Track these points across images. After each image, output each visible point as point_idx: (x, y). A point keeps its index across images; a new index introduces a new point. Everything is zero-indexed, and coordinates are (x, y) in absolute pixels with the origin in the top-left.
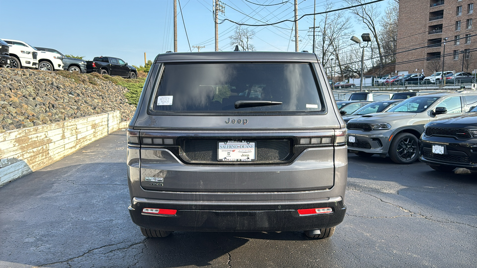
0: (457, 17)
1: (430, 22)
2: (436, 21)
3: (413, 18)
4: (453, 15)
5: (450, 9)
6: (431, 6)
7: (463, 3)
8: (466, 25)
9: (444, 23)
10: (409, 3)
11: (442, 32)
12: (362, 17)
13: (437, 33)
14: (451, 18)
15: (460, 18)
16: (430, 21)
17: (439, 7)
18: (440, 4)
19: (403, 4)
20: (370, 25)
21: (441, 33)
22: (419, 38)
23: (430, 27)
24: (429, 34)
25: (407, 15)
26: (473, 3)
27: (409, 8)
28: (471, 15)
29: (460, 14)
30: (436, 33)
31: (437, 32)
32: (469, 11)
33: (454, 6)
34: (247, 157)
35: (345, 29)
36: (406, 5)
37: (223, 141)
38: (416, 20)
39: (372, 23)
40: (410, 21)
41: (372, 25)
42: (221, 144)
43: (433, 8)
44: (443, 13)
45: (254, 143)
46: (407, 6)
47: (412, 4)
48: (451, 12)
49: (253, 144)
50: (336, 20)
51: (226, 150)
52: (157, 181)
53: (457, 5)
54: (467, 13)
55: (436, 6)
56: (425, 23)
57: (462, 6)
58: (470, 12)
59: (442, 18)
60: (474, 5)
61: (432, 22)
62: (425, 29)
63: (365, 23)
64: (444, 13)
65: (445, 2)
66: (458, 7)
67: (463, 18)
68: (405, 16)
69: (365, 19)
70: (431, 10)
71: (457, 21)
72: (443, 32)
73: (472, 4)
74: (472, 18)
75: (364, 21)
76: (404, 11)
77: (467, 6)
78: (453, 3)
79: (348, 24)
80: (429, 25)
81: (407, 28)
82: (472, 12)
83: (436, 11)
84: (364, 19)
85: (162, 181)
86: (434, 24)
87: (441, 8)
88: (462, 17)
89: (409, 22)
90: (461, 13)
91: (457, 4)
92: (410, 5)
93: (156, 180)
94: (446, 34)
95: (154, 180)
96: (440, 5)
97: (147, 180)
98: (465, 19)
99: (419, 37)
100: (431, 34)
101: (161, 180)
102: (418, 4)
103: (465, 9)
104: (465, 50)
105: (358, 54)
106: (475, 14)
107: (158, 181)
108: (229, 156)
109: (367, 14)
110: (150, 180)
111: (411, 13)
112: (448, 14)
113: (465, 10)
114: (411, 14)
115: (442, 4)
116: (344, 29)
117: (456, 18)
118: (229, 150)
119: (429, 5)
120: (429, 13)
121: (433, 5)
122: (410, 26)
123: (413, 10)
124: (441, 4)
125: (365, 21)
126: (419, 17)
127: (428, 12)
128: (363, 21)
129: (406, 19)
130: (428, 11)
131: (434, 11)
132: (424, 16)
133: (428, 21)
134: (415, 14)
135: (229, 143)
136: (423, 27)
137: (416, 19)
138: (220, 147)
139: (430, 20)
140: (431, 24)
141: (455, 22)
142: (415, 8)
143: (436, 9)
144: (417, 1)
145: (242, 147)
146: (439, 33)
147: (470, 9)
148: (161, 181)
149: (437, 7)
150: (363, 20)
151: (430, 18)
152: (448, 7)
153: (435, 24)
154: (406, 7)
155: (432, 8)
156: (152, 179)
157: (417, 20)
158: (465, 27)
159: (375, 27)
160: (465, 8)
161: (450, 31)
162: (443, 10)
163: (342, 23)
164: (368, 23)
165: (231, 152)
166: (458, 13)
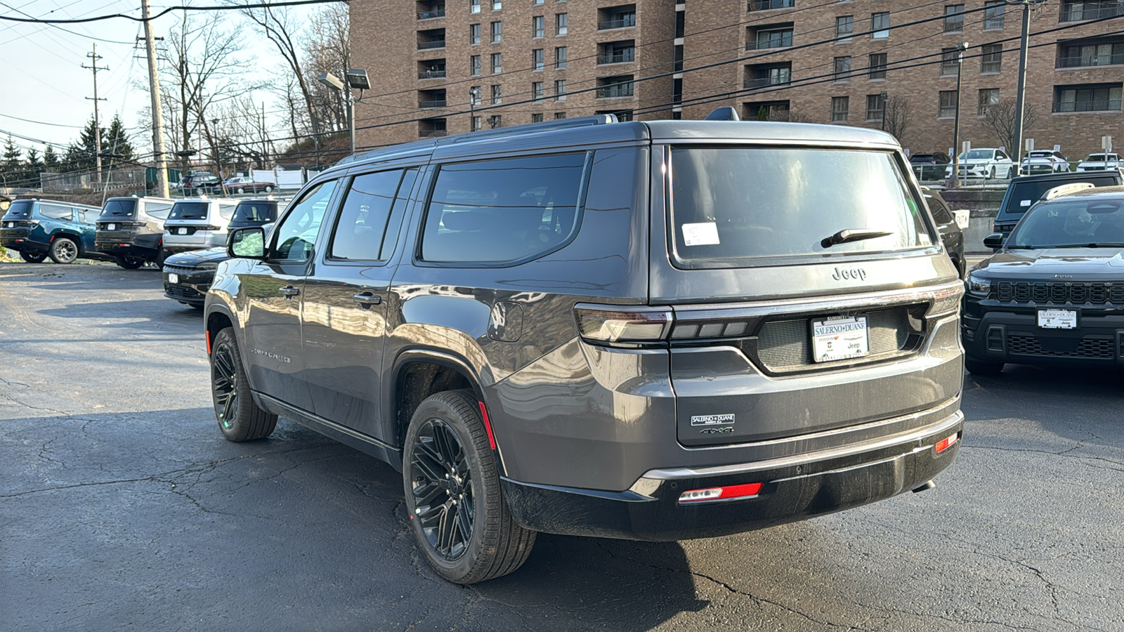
0: (473, 47)
1: (420, 53)
2: (432, 51)
3: (383, 40)
4: (465, 43)
5: (457, 27)
6: (419, 18)
7: (481, 17)
8: (490, 65)
9: (447, 56)
10: (371, 5)
11: (444, 76)
12: (263, 24)
13: (436, 79)
14: (460, 47)
15: (478, 50)
16: (419, 51)
17: (435, 22)
18: (437, 14)
19: (358, 6)
20: (285, 46)
21: (443, 78)
22: (399, 86)
23: (421, 62)
24: (420, 78)
25: (369, 30)
26: (500, 22)
27: (371, 15)
28: (499, 45)
29: (478, 41)
30: (434, 77)
31: (436, 76)
32: (494, 36)
33: (465, 22)
34: (856, 349)
35: (233, 50)
36: (364, 8)
37: (821, 318)
38: (389, 43)
39: (287, 42)
40: (376, 44)
41: (289, 46)
42: (817, 325)
43: (424, 23)
44: (444, 35)
45: (864, 318)
46: (366, 10)
47: (377, 8)
48: (460, 35)
49: (863, 320)
50: (212, 25)
51: (826, 337)
52: (721, 423)
53: (470, 21)
54: (490, 40)
55: (428, 17)
56: (408, 53)
57: (479, 24)
58: (496, 40)
59: (443, 45)
60: (502, 25)
61: (423, 53)
62: (411, 67)
63: (272, 38)
64: (447, 35)
65: (446, 12)
66: (473, 26)
67: (485, 50)
68: (364, 33)
69: (271, 29)
70: (420, 27)
71: (473, 55)
72: (447, 77)
73: (499, 24)
74: (500, 51)
75: (270, 36)
76: (362, 22)
77: (490, 26)
78: (463, 16)
79: (241, 39)
80: (419, 59)
81: (372, 61)
82: (499, 40)
83: (430, 28)
84: (269, 30)
85: (732, 421)
86: (427, 56)
87: (439, 23)
88: (482, 48)
89: (375, 48)
90: (478, 39)
91: (471, 19)
92: (373, 9)
93: (717, 420)
94: (452, 83)
95: (714, 420)
96: (435, 17)
97: (697, 422)
98: (488, 52)
99: (398, 84)
100: (423, 78)
101: (731, 418)
102: (390, 10)
103: (485, 32)
104: (492, 116)
105: (249, 111)
106: (505, 43)
107: (723, 421)
108: (831, 349)
109: (275, 19)
110: (704, 422)
111: (378, 28)
112: (454, 38)
113: (485, 34)
114: (377, 30)
115: (441, 16)
116: (231, 50)
117: (470, 50)
118: (829, 337)
119: (415, 15)
120: (415, 32)
121: (422, 15)
122: (377, 56)
123: (380, 21)
124: (439, 16)
125: (271, 33)
126: (394, 38)
127: (415, 30)
128: (268, 34)
129: (367, 39)
130: (415, 27)
131: (425, 28)
132: (406, 37)
133: (415, 50)
134: (386, 30)
135: (830, 322)
136: (404, 62)
137: (388, 41)
138: (815, 332)
139: (419, 48)
140: (423, 57)
141: (470, 57)
142: (384, 18)
143: (431, 24)
144: (387, 2)
145: (848, 328)
146: (440, 78)
147: (496, 32)
148: (729, 421)
149: (433, 21)
150: (267, 31)
151: (418, 44)
152: (453, 24)
153: (430, 57)
154: (365, 12)
155: (422, 22)
156: (709, 419)
157: (391, 44)
158: (489, 70)
159: (294, 51)
160: (486, 29)
161: (461, 75)
162: (444, 29)
163: (228, 36)
164: (279, 41)
165: (833, 341)
166: (474, 39)
